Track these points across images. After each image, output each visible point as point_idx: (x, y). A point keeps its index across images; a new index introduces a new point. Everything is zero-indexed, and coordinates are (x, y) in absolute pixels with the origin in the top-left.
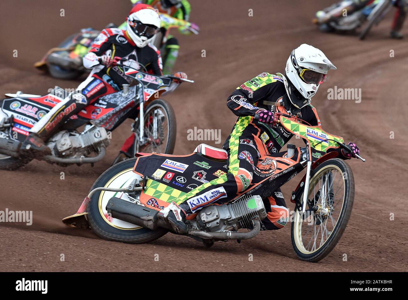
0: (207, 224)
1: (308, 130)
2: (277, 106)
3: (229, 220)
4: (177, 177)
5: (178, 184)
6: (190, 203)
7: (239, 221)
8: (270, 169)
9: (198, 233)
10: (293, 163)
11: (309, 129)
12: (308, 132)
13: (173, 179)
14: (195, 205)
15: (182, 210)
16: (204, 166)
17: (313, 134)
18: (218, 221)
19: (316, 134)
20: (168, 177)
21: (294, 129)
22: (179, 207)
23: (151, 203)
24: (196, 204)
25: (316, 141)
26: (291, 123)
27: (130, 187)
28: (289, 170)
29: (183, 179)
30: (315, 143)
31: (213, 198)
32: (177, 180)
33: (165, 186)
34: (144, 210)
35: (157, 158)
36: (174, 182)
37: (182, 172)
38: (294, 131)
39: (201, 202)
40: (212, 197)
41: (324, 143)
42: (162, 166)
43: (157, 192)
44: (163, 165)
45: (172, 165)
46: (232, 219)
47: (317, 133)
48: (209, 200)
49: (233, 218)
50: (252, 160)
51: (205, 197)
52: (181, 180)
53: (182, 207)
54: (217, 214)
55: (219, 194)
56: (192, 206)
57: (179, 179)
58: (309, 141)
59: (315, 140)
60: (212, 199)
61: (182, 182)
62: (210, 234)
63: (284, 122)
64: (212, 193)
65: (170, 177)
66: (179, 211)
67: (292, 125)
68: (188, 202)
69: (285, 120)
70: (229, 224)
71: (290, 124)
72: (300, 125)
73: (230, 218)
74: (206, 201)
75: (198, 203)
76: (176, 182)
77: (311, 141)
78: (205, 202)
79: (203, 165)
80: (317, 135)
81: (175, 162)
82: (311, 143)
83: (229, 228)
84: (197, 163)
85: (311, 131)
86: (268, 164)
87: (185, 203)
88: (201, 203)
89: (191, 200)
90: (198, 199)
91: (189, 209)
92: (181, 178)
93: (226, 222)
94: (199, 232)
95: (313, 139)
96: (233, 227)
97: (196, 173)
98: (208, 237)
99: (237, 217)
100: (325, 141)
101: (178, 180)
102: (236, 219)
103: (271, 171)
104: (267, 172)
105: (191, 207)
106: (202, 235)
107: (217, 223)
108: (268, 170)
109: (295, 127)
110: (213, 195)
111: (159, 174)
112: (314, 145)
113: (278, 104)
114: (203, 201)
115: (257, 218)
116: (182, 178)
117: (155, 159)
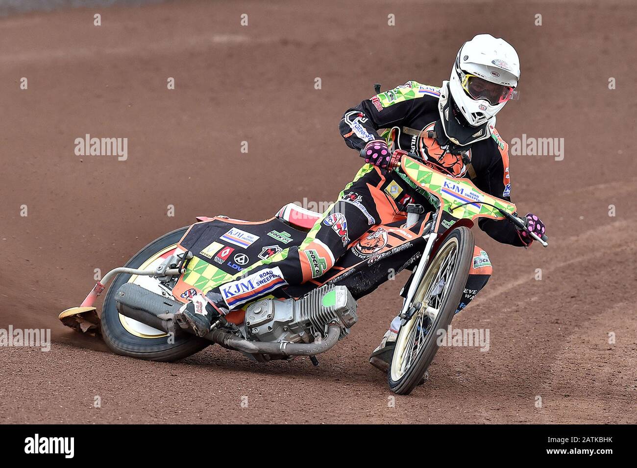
0: (253, 329)
1: (446, 182)
2: (422, 136)
3: (290, 324)
4: (236, 256)
5: (235, 267)
6: (225, 290)
7: (308, 328)
8: (376, 246)
9: (237, 343)
10: (411, 237)
11: (448, 182)
12: (445, 186)
13: (230, 258)
14: (232, 295)
15: (210, 302)
16: (282, 239)
17: (454, 190)
18: (271, 324)
19: (460, 192)
20: (223, 255)
21: (422, 179)
22: (206, 298)
23: (188, 295)
24: (234, 293)
25: (455, 203)
26: (420, 169)
27: (160, 268)
28: (403, 247)
29: (244, 259)
30: (454, 206)
31: (263, 284)
32: (235, 260)
33: (216, 269)
34: (165, 303)
35: (220, 225)
36: (230, 262)
37: (246, 247)
38: (422, 182)
39: (243, 291)
40: (261, 282)
41: (470, 207)
42: (222, 238)
43: (202, 279)
44: (224, 237)
45: (236, 237)
46: (294, 322)
47: (463, 190)
48: (256, 287)
49: (297, 322)
50: (346, 229)
51: (249, 281)
52: (241, 259)
53: (210, 298)
54: (270, 312)
55: (273, 279)
56: (227, 296)
57: (238, 259)
58: (444, 201)
59: (455, 201)
60: (261, 285)
61: (241, 263)
62: (254, 345)
63: (407, 166)
64: (261, 276)
65: (225, 254)
66: (205, 304)
67: (421, 173)
68: (221, 288)
69: (411, 164)
70: (293, 332)
71: (417, 171)
72: (433, 173)
73: (292, 321)
74: (250, 289)
75: (237, 291)
76: (233, 262)
77: (447, 202)
78: (250, 291)
79: (280, 237)
80: (462, 193)
81: (242, 232)
82: (446, 205)
83: (294, 338)
84: (273, 234)
85: (451, 186)
86: (374, 238)
87: (216, 290)
88: (241, 292)
89: (226, 287)
90: (237, 286)
91: (222, 300)
92: (241, 257)
93: (287, 327)
94: (239, 342)
95: (451, 199)
96: (300, 338)
97: (267, 249)
98: (252, 350)
99: (303, 319)
100: (474, 203)
101: (237, 261)
102: (303, 322)
103: (377, 249)
104: (371, 252)
105: (225, 299)
106: (242, 346)
107: (270, 328)
108: (373, 248)
109: (425, 177)
110: (263, 279)
111: (212, 249)
112: (452, 208)
113: (424, 135)
114: (245, 289)
115: (336, 322)
116: (243, 257)
117: (216, 226)
